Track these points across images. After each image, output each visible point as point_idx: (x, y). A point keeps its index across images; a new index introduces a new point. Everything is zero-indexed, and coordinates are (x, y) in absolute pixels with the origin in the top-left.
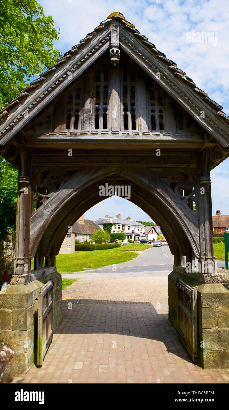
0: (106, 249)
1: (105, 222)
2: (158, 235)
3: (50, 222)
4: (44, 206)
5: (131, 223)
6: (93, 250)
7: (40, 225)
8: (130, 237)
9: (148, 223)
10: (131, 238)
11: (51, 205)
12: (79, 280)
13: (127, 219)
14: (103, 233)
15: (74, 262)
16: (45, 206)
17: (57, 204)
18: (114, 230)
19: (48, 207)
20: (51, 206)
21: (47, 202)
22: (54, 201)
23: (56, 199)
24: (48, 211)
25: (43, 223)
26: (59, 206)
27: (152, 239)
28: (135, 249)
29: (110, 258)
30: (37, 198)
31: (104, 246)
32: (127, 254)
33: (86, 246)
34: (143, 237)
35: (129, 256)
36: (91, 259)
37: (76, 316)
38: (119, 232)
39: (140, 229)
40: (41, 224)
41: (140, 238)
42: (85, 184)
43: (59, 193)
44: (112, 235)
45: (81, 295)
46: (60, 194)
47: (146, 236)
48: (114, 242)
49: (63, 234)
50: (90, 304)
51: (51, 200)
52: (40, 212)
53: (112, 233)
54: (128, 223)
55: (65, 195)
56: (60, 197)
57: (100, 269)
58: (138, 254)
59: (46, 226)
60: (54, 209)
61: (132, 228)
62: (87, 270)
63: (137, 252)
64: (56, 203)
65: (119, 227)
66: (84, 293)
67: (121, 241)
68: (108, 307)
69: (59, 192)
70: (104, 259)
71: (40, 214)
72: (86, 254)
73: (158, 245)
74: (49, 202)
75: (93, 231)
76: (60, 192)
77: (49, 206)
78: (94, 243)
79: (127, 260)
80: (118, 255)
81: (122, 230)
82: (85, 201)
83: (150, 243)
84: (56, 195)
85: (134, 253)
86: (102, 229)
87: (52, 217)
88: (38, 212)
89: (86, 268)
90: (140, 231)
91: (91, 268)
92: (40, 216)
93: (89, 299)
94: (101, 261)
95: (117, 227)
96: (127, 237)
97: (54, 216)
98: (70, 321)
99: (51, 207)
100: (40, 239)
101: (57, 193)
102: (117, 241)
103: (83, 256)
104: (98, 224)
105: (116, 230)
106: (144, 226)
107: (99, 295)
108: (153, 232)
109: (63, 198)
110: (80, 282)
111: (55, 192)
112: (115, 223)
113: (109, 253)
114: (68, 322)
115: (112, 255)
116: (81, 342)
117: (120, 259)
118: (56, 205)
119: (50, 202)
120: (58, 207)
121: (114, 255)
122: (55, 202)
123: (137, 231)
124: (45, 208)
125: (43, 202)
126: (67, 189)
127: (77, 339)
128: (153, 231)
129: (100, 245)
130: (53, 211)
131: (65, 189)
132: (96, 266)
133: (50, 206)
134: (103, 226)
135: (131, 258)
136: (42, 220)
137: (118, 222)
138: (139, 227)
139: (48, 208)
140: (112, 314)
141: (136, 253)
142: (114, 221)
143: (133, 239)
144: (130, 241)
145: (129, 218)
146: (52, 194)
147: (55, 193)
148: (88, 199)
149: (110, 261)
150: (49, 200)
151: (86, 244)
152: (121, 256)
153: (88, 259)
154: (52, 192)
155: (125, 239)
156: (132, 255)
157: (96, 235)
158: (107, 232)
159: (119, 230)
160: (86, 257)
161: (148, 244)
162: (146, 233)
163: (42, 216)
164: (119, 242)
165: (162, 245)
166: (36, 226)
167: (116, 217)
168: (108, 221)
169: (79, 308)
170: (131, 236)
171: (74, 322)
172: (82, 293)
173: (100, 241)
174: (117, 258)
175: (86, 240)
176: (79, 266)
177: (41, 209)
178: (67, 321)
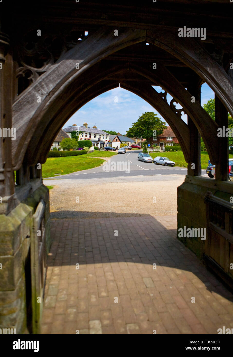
0: (74, 156)
1: (72, 130)
2: (121, 143)
3: (44, 112)
4: (34, 86)
5: (97, 131)
6: (62, 157)
7: (28, 116)
8: (95, 144)
9: (111, 132)
10: (97, 145)
11: (46, 84)
12: (55, 187)
13: (93, 128)
14: (72, 141)
15: (45, 168)
16: (36, 86)
17: (57, 82)
18: (82, 138)
19: (42, 87)
20: (47, 86)
21: (39, 79)
22: (51, 78)
23: (55, 75)
24: (42, 94)
25: (33, 113)
26: (60, 87)
27: (116, 147)
28: (102, 156)
29: (80, 164)
30: (24, 72)
31: (72, 153)
32: (95, 160)
33: (55, 153)
34: (108, 145)
35: (97, 162)
36: (61, 165)
37: (66, 236)
38: (86, 140)
39: (105, 137)
40: (30, 114)
41: (105, 145)
42: (101, 53)
43: (59, 66)
44: (79, 142)
45: (62, 205)
46: (62, 66)
47: (110, 144)
48: (81, 149)
49: (52, 136)
50: (77, 217)
51: (47, 77)
52: (29, 96)
53: (79, 140)
54: (94, 132)
55: (69, 68)
56: (61, 71)
57: (70, 175)
58: (105, 161)
59: (39, 119)
60: (51, 92)
61: (98, 137)
62: (58, 175)
63: (104, 158)
64: (55, 81)
65: (86, 135)
66: (65, 203)
67: (87, 148)
68: (99, 222)
69: (59, 64)
70: (74, 165)
71: (28, 99)
72: (56, 161)
73: (123, 152)
74: (43, 80)
75: (61, 138)
76: (62, 64)
77: (43, 85)
78: (62, 150)
79: (95, 166)
80: (87, 161)
81: (88, 138)
82: (88, 88)
83: (115, 150)
84: (54, 68)
85: (102, 159)
86: (70, 137)
87: (48, 103)
88: (25, 96)
89: (57, 174)
90: (105, 139)
91: (61, 173)
92: (28, 102)
93: (73, 210)
94: (71, 167)
95: (84, 135)
96: (93, 144)
97: (51, 102)
98: (61, 244)
99: (46, 88)
100: (29, 140)
101: (56, 65)
102: (84, 148)
103: (54, 163)
104: (66, 132)
105: (83, 137)
106: (109, 135)
107: (83, 206)
108: (116, 141)
109: (66, 74)
110: (56, 189)
111: (52, 64)
112: (83, 131)
113: (78, 159)
114: (59, 245)
115: (81, 162)
116: (85, 279)
117: (89, 165)
118: (55, 85)
119: (45, 79)
120: (58, 89)
121: (82, 161)
122: (53, 79)
123: (102, 139)
124: (36, 89)
125: (33, 79)
126: (72, 59)
127: (78, 274)
128: (116, 139)
129: (68, 151)
130: (50, 94)
131: (69, 59)
132: (66, 172)
133: (45, 86)
134: (70, 134)
135: (98, 164)
136: (31, 108)
137: (85, 130)
138: (104, 136)
139: (42, 89)
140: (108, 232)
141: (103, 160)
142: (82, 129)
143: (99, 147)
144: (96, 149)
145: (95, 127)
146: (48, 67)
147: (52, 66)
148: (92, 85)
149: (79, 167)
150: (43, 76)
151: (55, 151)
152: (90, 163)
153: (58, 165)
154: (47, 64)
155: (91, 146)
156: (100, 161)
157: (64, 143)
158: (75, 140)
159: (86, 138)
160: (56, 164)
161: (112, 151)
162: (110, 141)
163: (32, 103)
164: (86, 149)
165: (125, 153)
166: (22, 118)
167: (83, 126)
168: (75, 129)
169: (66, 225)
170: (97, 144)
171: (67, 246)
172: (63, 203)
173: (68, 148)
174: (86, 164)
175: (54, 147)
176: (50, 172)
177: (30, 90)
178: (57, 244)
